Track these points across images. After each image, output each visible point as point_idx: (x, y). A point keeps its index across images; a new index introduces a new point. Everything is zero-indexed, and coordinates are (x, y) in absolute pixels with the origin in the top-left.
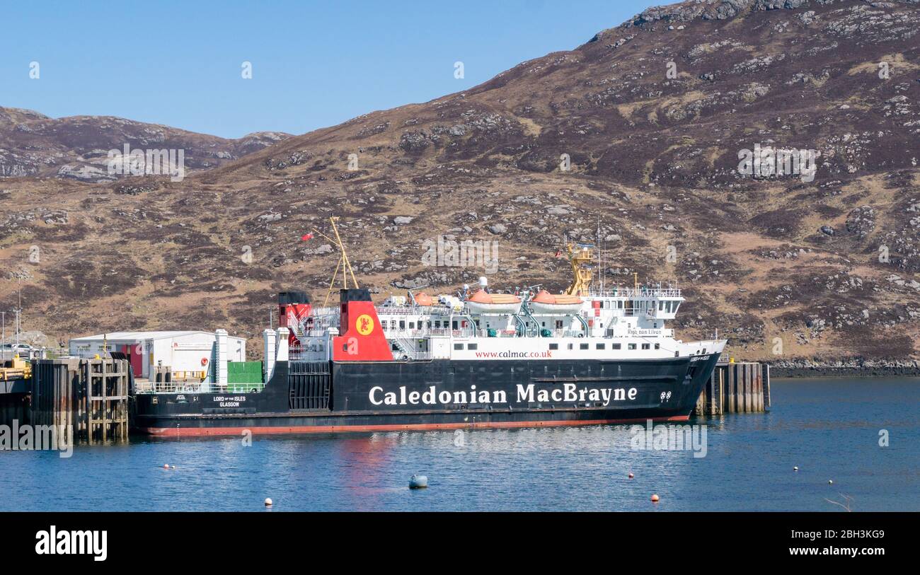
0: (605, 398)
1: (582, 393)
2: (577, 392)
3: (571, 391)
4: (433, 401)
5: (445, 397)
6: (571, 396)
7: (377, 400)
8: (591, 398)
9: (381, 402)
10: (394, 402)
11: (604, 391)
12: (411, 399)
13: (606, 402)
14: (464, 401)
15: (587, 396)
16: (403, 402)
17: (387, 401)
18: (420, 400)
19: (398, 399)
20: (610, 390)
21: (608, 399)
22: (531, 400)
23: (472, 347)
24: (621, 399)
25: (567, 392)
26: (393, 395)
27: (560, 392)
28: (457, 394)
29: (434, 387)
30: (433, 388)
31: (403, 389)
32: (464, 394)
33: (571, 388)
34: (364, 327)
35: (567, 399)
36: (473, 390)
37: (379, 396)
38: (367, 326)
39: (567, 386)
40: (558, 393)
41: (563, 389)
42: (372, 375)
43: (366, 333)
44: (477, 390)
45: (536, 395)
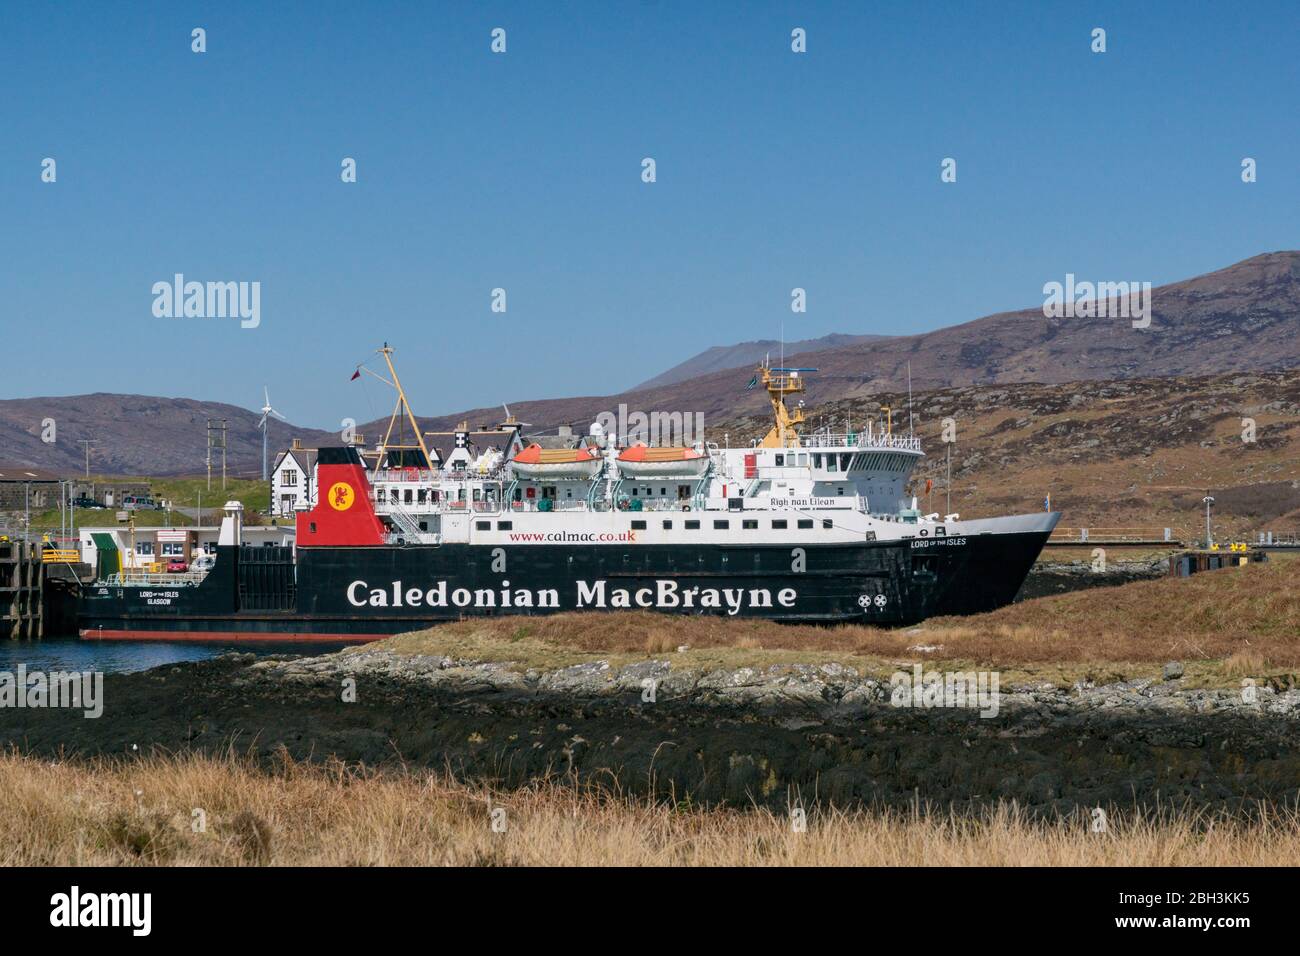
0: (731, 601)
1: (688, 595)
2: (679, 593)
3: (669, 592)
4: (442, 602)
5: (461, 597)
6: (668, 599)
7: (358, 599)
8: (705, 602)
9: (365, 602)
10: (383, 602)
11: (728, 593)
12: (409, 598)
13: (733, 609)
14: (491, 603)
15: (696, 600)
16: (397, 603)
17: (373, 602)
18: (423, 600)
19: (390, 599)
20: (740, 591)
21: (738, 605)
22: (601, 603)
23: (505, 526)
24: (763, 605)
25: (662, 593)
26: (383, 594)
27: (650, 592)
28: (480, 593)
29: (445, 583)
30: (443, 585)
31: (397, 585)
32: (491, 594)
33: (668, 587)
34: (339, 499)
35: (661, 603)
36: (506, 588)
37: (361, 594)
38: (344, 498)
39: (661, 584)
40: (645, 595)
41: (655, 588)
42: (352, 565)
43: (342, 507)
44: (512, 589)
45: (608, 597)
